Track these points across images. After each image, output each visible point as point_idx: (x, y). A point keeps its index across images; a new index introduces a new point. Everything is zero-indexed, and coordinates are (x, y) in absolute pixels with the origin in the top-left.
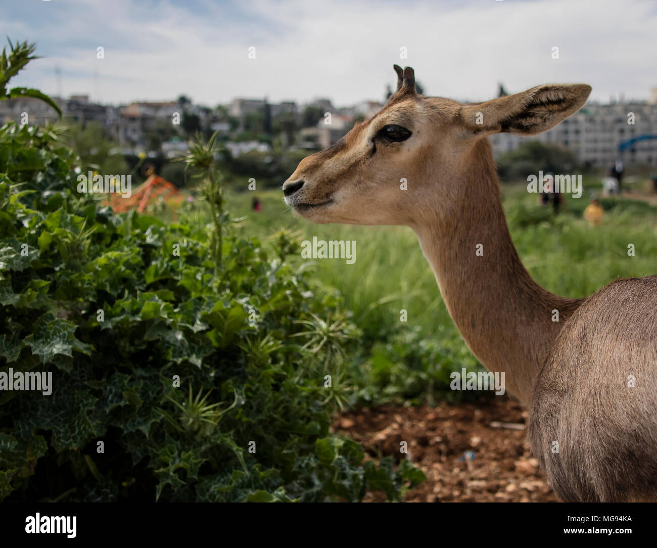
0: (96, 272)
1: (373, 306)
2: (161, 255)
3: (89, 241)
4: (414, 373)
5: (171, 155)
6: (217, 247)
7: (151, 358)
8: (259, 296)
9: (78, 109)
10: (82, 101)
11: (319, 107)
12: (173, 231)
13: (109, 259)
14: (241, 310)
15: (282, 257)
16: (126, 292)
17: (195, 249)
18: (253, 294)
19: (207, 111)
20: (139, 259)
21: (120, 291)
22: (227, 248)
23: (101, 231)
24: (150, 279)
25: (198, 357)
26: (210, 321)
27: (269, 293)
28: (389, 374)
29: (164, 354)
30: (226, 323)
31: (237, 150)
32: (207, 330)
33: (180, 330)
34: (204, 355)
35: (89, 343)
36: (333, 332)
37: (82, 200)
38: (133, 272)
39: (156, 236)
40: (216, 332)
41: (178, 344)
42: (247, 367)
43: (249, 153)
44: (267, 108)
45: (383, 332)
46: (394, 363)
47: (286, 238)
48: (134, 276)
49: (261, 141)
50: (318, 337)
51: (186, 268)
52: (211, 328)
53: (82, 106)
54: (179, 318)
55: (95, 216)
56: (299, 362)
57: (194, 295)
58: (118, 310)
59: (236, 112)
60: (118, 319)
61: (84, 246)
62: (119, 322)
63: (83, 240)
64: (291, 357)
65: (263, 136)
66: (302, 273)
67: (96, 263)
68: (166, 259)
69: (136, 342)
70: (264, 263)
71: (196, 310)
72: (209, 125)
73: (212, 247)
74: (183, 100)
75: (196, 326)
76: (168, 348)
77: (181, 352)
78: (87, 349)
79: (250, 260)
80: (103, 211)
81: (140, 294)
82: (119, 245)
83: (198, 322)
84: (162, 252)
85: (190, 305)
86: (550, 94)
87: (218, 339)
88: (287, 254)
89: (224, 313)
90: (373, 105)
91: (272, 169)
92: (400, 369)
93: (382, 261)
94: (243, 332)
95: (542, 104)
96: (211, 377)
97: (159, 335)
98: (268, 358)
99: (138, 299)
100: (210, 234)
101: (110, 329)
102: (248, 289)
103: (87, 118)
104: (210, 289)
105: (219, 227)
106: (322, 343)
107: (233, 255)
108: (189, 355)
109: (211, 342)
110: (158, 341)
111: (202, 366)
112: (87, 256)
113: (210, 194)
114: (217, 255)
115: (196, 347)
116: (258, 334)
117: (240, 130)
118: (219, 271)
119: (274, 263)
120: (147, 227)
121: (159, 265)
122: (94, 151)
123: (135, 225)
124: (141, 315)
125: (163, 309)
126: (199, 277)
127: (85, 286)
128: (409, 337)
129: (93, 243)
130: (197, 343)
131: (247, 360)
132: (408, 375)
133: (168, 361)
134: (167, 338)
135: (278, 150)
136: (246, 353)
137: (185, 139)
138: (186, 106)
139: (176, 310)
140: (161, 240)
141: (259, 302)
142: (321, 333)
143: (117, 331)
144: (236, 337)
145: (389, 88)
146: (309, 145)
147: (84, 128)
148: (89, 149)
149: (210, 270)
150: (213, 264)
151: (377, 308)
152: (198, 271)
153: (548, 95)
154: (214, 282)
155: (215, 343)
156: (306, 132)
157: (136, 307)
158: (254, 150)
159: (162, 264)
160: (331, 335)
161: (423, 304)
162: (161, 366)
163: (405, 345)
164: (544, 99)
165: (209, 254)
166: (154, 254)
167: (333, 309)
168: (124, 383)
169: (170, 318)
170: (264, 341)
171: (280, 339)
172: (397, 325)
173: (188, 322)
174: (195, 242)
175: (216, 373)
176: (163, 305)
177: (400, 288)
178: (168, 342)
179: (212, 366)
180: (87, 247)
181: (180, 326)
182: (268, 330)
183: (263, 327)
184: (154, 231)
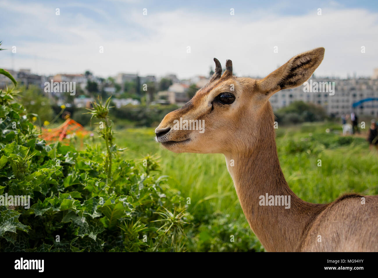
0: (34, 180)
1: (200, 201)
2: (74, 170)
3: (31, 161)
4: (225, 244)
5: (79, 106)
6: (109, 166)
7: (65, 233)
8: (133, 196)
9: (24, 77)
10: (27, 72)
11: (169, 78)
12: (82, 155)
13: (43, 173)
14: (122, 204)
15: (147, 172)
16: (52, 193)
17: (94, 167)
18: (129, 195)
19: (102, 80)
20: (61, 172)
21: (48, 192)
22: (114, 167)
23: (38, 155)
24: (67, 185)
25: (94, 234)
26: (102, 212)
27: (139, 194)
28: (210, 244)
29: (74, 231)
30: (113, 213)
31: (119, 103)
32: (101, 217)
33: (84, 216)
34: (98, 233)
35: (28, 225)
36: (177, 220)
37: (27, 136)
38: (57, 181)
39: (72, 158)
40: (106, 218)
41: (83, 226)
42: (124, 241)
43: (127, 105)
44: (138, 79)
45: (206, 217)
46: (213, 237)
47: (150, 160)
48: (57, 183)
49: (134, 99)
50: (168, 223)
51: (89, 179)
52: (103, 216)
53: (27, 75)
54: (84, 209)
55: (35, 146)
56: (157, 238)
57: (93, 195)
58: (46, 204)
59: (119, 81)
60: (46, 210)
61: (27, 165)
62: (46, 212)
63: (27, 161)
64: (151, 234)
65: (135, 95)
66: (159, 181)
67: (34, 175)
68: (77, 173)
69: (57, 224)
70: (137, 176)
71: (95, 204)
72: (103, 88)
73: (105, 166)
74: (88, 73)
75: (94, 214)
76: (76, 227)
77: (84, 231)
78: (26, 228)
79: (128, 174)
80: (40, 143)
81: (61, 194)
82: (49, 164)
83: (95, 212)
84: (75, 168)
85: (91, 201)
86: (302, 60)
87: (107, 223)
88: (150, 170)
89: (111, 207)
90: (202, 78)
91: (140, 115)
92: (216, 241)
93: (206, 173)
94: (122, 219)
95: (299, 67)
96: (102, 247)
97: (71, 220)
98: (137, 235)
99: (59, 197)
100: (104, 158)
101: (41, 216)
102: (126, 192)
103: (29, 83)
104: (104, 192)
105: (110, 154)
106: (170, 227)
107: (118, 171)
108: (89, 233)
109: (103, 225)
110: (70, 223)
111: (97, 239)
112: (29, 171)
113: (105, 134)
114: (109, 171)
115: (94, 228)
116: (132, 220)
117: (122, 92)
118: (109, 180)
119: (143, 176)
120: (66, 152)
121: (73, 176)
122: (33, 103)
123: (59, 151)
124: (60, 207)
125: (74, 204)
126: (97, 185)
127: (27, 189)
128: (222, 221)
129: (33, 162)
130: (94, 225)
131: (125, 237)
132: (221, 245)
133: (76, 236)
134: (76, 222)
135: (144, 104)
136: (124, 232)
137: (88, 97)
138: (90, 77)
139: (82, 205)
140: (74, 161)
141: (133, 200)
142: (170, 220)
143: (45, 217)
144: (118, 221)
145: (211, 68)
146: (163, 101)
147: (27, 88)
148: (29, 101)
149: (104, 180)
150: (105, 176)
151: (203, 203)
152: (96, 181)
153: (301, 60)
154: (106, 188)
155: (105, 225)
156: (161, 94)
157: (57, 203)
158: (130, 104)
159: (75, 175)
160: (176, 221)
161: (231, 200)
162: (72, 239)
163: (220, 226)
164: (299, 63)
165: (104, 170)
166: (70, 169)
167: (177, 205)
168: (48, 250)
169: (78, 210)
170: (135, 225)
171: (145, 223)
172: (215, 214)
173: (89, 212)
174: (95, 163)
175: (105, 244)
176: (74, 201)
177: (217, 191)
178: (76, 224)
179: (102, 240)
180: (29, 165)
181: (84, 214)
182: (138, 217)
183: (135, 216)
184: (70, 155)
